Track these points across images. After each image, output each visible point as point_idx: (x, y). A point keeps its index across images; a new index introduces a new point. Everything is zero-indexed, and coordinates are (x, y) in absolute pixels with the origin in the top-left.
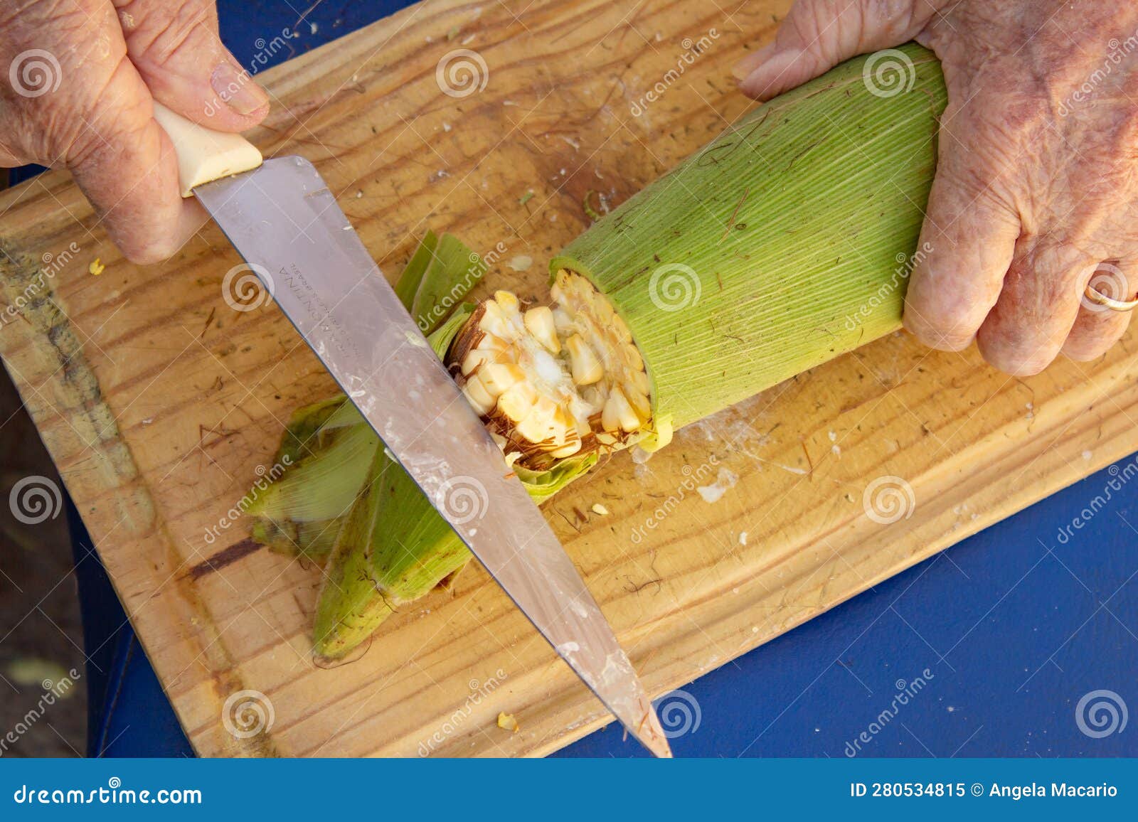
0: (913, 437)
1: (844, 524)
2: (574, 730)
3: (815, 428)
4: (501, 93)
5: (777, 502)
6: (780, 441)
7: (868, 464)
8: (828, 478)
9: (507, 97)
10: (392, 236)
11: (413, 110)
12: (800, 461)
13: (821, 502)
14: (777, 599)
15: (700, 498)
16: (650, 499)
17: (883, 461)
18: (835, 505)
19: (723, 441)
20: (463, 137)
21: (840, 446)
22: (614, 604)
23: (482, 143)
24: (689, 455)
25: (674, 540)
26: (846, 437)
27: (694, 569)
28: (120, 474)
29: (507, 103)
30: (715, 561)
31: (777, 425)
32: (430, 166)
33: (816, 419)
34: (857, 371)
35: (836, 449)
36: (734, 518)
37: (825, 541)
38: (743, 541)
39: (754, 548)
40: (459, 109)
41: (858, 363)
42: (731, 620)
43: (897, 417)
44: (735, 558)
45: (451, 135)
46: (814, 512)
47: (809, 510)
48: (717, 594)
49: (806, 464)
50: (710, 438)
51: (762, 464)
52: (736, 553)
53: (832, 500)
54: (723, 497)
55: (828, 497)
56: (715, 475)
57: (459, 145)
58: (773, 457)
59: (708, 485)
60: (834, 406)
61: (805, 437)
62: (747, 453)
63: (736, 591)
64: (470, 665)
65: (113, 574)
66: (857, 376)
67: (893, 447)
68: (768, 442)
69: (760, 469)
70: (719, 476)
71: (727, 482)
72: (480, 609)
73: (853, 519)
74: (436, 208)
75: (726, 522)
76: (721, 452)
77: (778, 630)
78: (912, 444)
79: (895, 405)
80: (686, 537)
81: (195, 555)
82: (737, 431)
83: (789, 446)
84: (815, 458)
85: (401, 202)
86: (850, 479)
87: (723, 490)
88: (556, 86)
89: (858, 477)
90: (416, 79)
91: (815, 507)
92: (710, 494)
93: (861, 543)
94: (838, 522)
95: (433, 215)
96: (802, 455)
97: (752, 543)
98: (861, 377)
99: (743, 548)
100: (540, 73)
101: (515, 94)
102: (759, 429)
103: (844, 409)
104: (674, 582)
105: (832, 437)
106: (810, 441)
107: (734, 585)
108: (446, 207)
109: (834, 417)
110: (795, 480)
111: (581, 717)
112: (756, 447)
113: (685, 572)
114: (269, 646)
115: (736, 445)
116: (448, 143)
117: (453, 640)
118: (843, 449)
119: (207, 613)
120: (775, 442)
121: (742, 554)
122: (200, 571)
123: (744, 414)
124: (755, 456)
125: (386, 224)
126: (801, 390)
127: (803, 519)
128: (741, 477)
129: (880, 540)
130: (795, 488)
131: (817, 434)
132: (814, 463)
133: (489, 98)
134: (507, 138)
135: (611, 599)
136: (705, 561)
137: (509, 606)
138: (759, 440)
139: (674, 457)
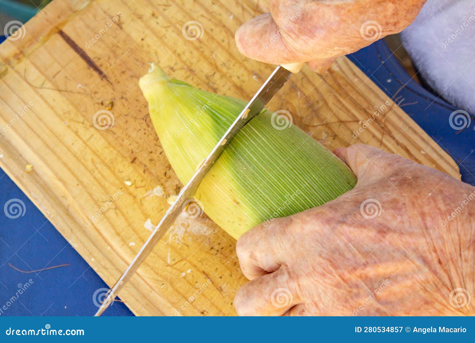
0: (199, 308)
1: (151, 287)
2: (31, 196)
3: (191, 263)
4: (303, 89)
6: (181, 249)
7: (181, 291)
8: (169, 274)
9: (302, 92)
10: (224, 64)
12: (174, 260)
13: (157, 274)
14: (109, 266)
15: (145, 221)
16: (139, 200)
17: (184, 297)
18: (158, 280)
21: (186, 275)
22: (89, 198)
25: (123, 215)
26: (190, 278)
27: (113, 227)
29: (299, 93)
30: (118, 234)
31: (188, 246)
32: (260, 70)
33: (195, 262)
34: (223, 275)
35: (184, 274)
36: (140, 238)
37: (142, 281)
38: (132, 244)
39: (129, 250)
42: (94, 248)
43: (206, 298)
44: (122, 243)
46: (152, 272)
47: (152, 269)
48: (105, 240)
49: (173, 263)
51: (168, 244)
52: (124, 241)
53: (160, 279)
54: (149, 231)
55: (161, 276)
58: (173, 248)
59: (152, 223)
60: (203, 268)
61: (186, 260)
62: (171, 236)
63: (109, 248)
64: (48, 146)
66: (221, 276)
68: (178, 244)
69: (165, 243)
72: (73, 144)
73: (154, 290)
74: (242, 78)
75: (137, 234)
77: (95, 269)
78: (196, 308)
79: (212, 296)
80: (126, 219)
81: (67, 30)
82: (179, 228)
83: (179, 254)
84: (177, 266)
85: (240, 63)
86: (171, 284)
87: (150, 229)
88: (314, 111)
89: (173, 287)
91: (155, 272)
92: (148, 224)
93: (144, 296)
94: (151, 283)
95: (239, 78)
96: (177, 261)
97: (131, 248)
98: (221, 277)
99: (128, 245)
100: (318, 102)
101: (304, 95)
102: (183, 238)
103: (204, 272)
104: (105, 220)
105: (189, 271)
106: (184, 262)
107: (112, 247)
108: (244, 82)
109: (199, 270)
110: (164, 260)
111: (37, 197)
112: (175, 239)
113: (110, 223)
114: (37, 68)
115: (173, 230)
117: (57, 137)
118: (185, 277)
119: (45, 41)
120: (179, 247)
121: (125, 246)
122: (61, 33)
123: (188, 230)
124: (170, 240)
125: (229, 61)
126: (206, 252)
127: (147, 268)
129: (147, 304)
130: (161, 261)
131: (188, 264)
132: (175, 266)
133: (299, 84)
134: (283, 97)
135: (90, 195)
136: (117, 230)
137: (77, 155)
138: (178, 240)
139: (160, 204)
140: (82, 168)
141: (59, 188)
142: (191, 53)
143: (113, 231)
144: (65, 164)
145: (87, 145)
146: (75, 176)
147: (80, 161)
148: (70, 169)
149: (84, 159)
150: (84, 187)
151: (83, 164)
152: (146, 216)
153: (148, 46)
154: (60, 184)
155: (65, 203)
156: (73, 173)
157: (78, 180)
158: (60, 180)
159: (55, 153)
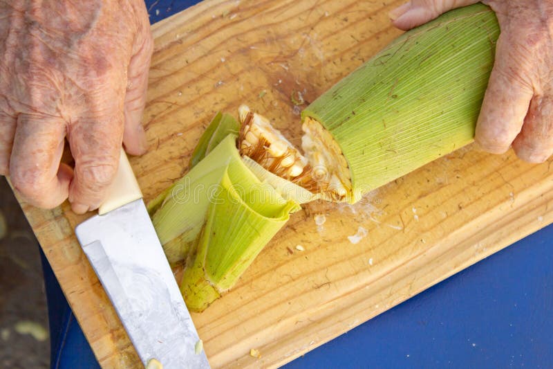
0: (454, 211)
1: (420, 254)
2: (289, 356)
3: (406, 207)
4: (249, 43)
5: (387, 243)
6: (388, 213)
7: (432, 224)
8: (412, 231)
9: (252, 45)
10: (196, 114)
11: (206, 52)
12: (398, 223)
13: (409, 243)
14: (388, 292)
15: (349, 242)
16: (324, 243)
17: (440, 223)
18: (416, 244)
19: (360, 214)
20: (231, 65)
21: (417, 215)
22: (307, 294)
23: (241, 68)
24: (344, 220)
25: (337, 263)
26: (422, 211)
27: (347, 277)
28: (64, 233)
29: (252, 48)
30: (357, 273)
31: (387, 205)
32: (214, 79)
33: (406, 202)
34: (426, 178)
35: (416, 217)
36: (366, 252)
37: (412, 262)
38: (371, 263)
39: (376, 266)
40: (229, 51)
41: (426, 174)
42: (364, 303)
43: (446, 201)
44: (367, 271)
45: (225, 63)
46: (406, 248)
47: (403, 247)
48: (358, 289)
49: (401, 224)
50: (354, 212)
51: (380, 225)
52: (366, 269)
53: (414, 243)
54: (361, 241)
55: (412, 240)
56: (357, 230)
57: (229, 69)
58: (385, 221)
59: (353, 235)
60: (415, 196)
61: (401, 211)
62: (372, 219)
63: (367, 287)
64: (236, 326)
65: (61, 282)
66: (426, 181)
67: (444, 215)
68: (382, 214)
69: (379, 227)
70: (359, 231)
71: (362, 234)
72: (241, 298)
73: (425, 251)
74: (218, 100)
75: (361, 253)
76: (359, 219)
77: (388, 307)
78: (454, 214)
79: (445, 194)
80: (342, 261)
82: (366, 209)
83: (394, 215)
84: (406, 221)
85: (201, 97)
86: (423, 232)
87: (361, 238)
88: (277, 39)
89: (427, 230)
90: (207, 36)
91: (406, 245)
92: (354, 240)
93: (429, 263)
94: (417, 253)
95: (216, 103)
96: (400, 220)
97: (375, 264)
98: (428, 181)
99: (371, 266)
100: (269, 32)
101: (256, 43)
102: (378, 208)
103: (420, 197)
104: (337, 283)
105: (414, 211)
106: (403, 213)
107: (367, 285)
108: (223, 100)
109: (415, 201)
110: (397, 232)
111: (292, 350)
112: (377, 216)
113: (342, 279)
115: (367, 215)
116: (224, 68)
117: (228, 313)
118: (420, 217)
119: (107, 301)
120: (386, 214)
121: (370, 269)
123: (370, 200)
124: (377, 221)
125: (194, 108)
126: (399, 188)
127: (400, 252)
128: (369, 231)
129: (438, 262)
130: (396, 236)
131: (407, 210)
132: (405, 224)
133: (243, 45)
134: (253, 65)
135: (305, 292)
136: (352, 273)
137: (256, 296)
138: (378, 213)
139: (336, 222)
140: (271, 294)
141: (287, 325)
142: (172, 145)
143: (351, 278)
144: (263, 312)
145: (247, 283)
146: (279, 303)
147: (264, 295)
148: (270, 308)
149: (263, 290)
150: (294, 297)
151: (268, 292)
152: (344, 239)
153: (150, 188)
154: (283, 323)
155: (306, 323)
156: (276, 305)
157: (284, 302)
158: (279, 321)
159: (246, 320)
